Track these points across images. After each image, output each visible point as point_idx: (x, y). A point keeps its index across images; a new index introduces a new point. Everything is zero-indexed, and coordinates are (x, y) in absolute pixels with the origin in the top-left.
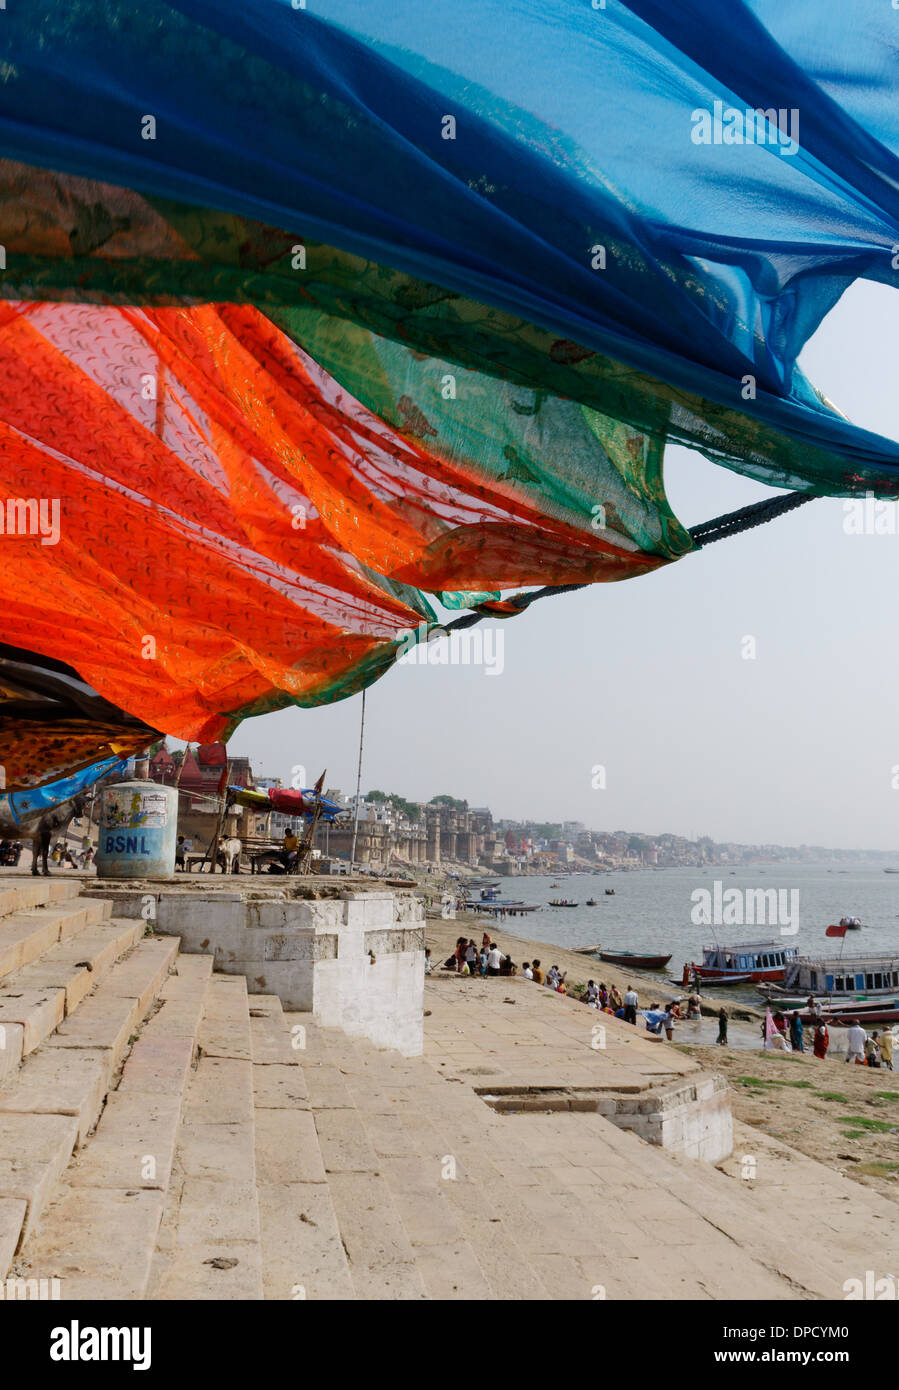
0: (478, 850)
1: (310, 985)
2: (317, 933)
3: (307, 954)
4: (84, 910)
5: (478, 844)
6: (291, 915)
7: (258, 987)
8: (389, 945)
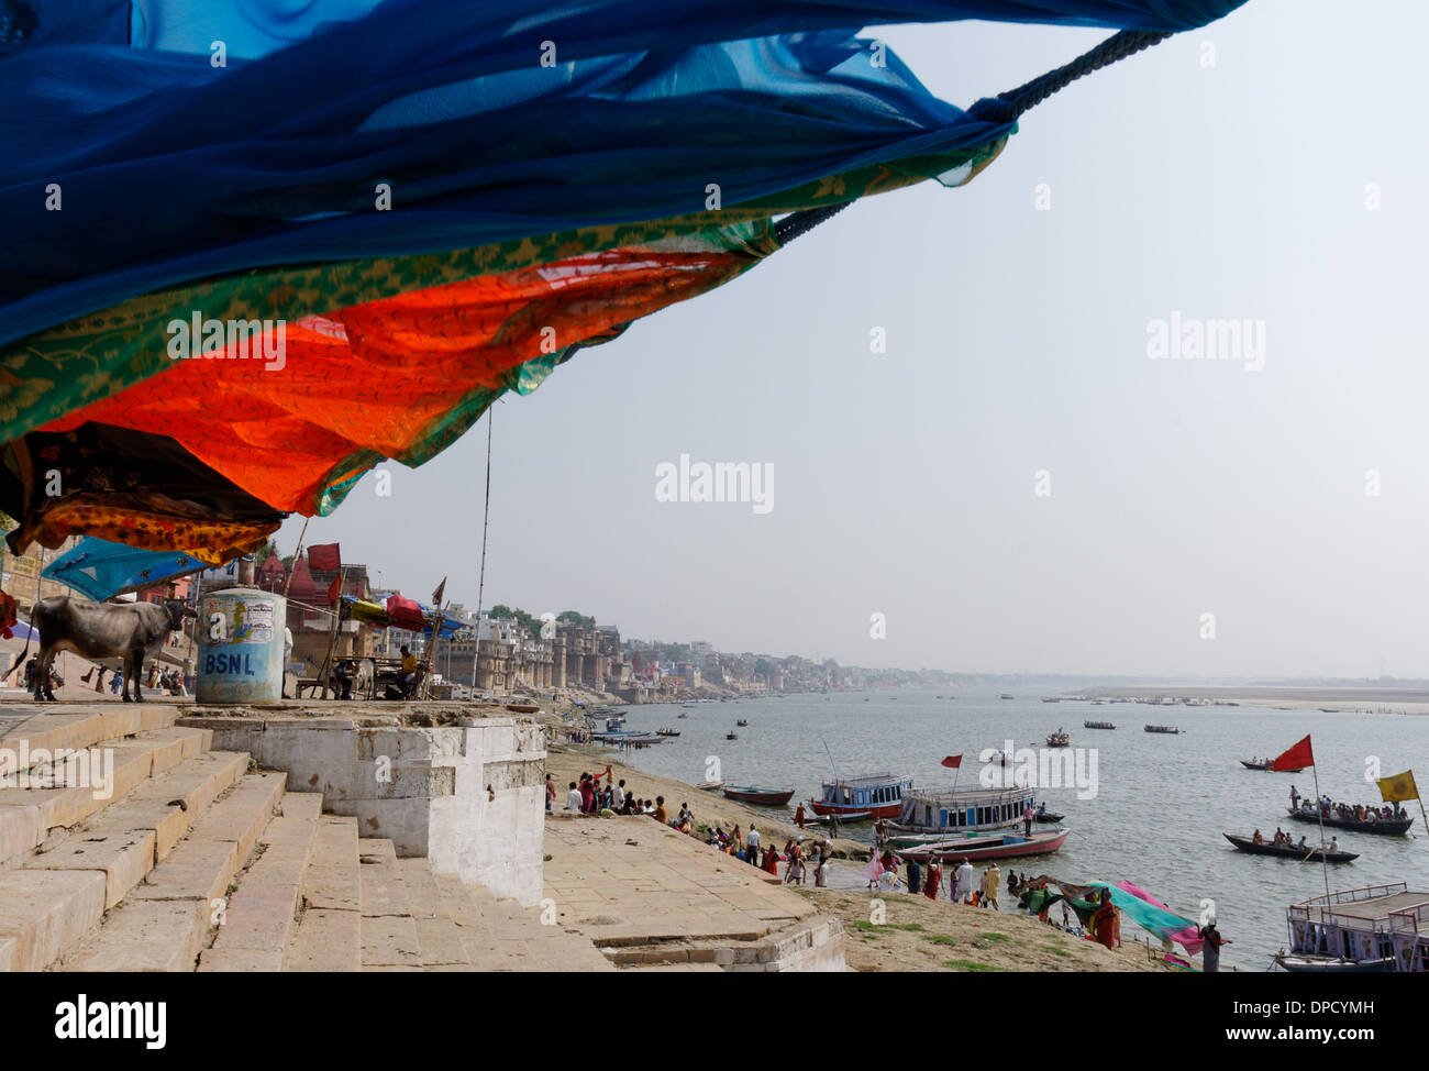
0: (605, 675)
1: (426, 825)
2: (433, 766)
3: (423, 790)
4: (180, 740)
5: (605, 668)
6: (406, 744)
7: (371, 830)
8: (509, 779)
